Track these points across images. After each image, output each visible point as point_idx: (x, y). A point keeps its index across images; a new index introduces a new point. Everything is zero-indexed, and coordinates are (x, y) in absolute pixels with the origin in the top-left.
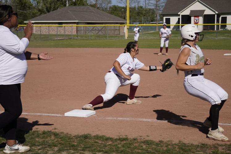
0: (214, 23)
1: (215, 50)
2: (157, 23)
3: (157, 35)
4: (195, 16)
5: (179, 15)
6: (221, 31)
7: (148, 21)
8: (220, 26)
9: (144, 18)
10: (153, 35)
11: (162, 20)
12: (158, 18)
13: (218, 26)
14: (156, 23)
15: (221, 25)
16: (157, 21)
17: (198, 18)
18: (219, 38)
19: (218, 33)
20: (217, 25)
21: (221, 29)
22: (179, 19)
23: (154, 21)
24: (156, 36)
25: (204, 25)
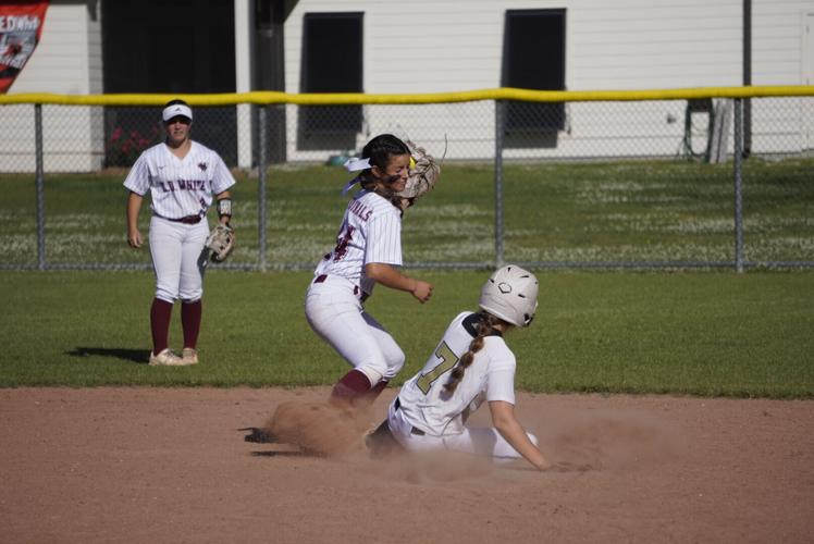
0: (231, 87)
1: (246, 392)
6: (310, 170)
8: (292, 115)
13: (270, 119)
15: (306, 111)
17: (34, 23)
18: (285, 252)
19: (273, 195)
20: (256, 107)
21: (301, 146)
25: (108, 107)
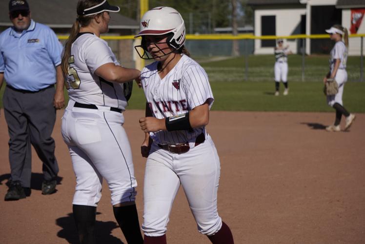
2: (235, 32)
3: (234, 69)
4: (354, 10)
5: (304, 6)
7: (207, 25)
9: (194, 16)
10: (222, 69)
11: (250, 19)
12: (240, 13)
14: (231, 32)
16: (235, 25)
22: (304, 18)
23: (227, 26)
24: (230, 72)
